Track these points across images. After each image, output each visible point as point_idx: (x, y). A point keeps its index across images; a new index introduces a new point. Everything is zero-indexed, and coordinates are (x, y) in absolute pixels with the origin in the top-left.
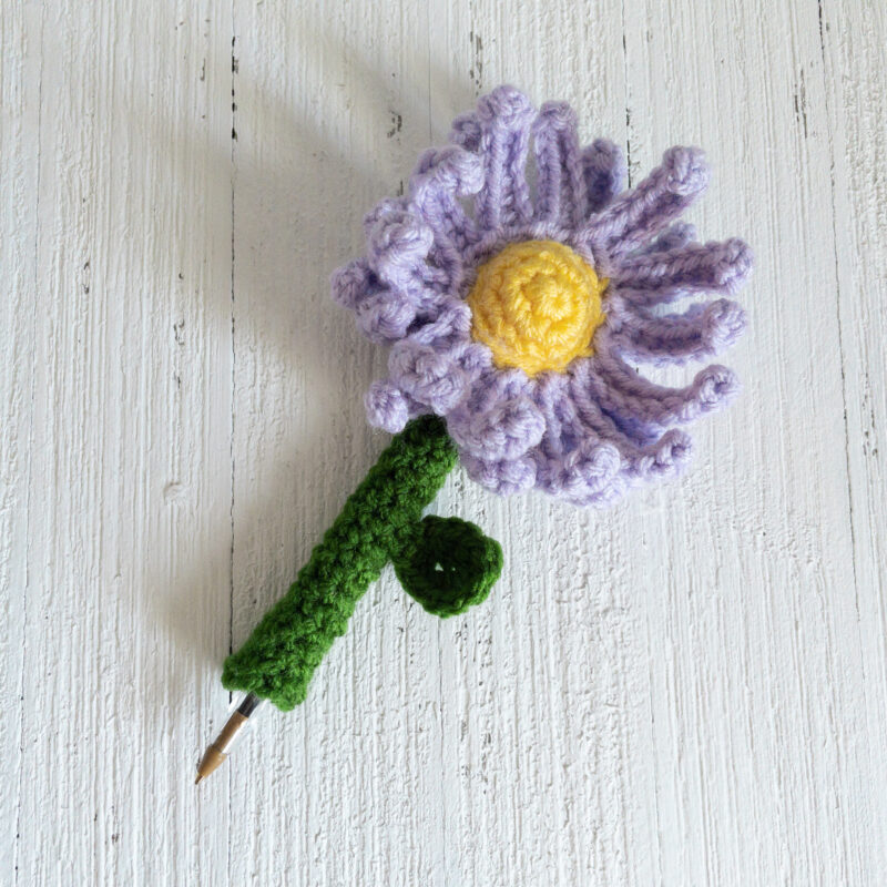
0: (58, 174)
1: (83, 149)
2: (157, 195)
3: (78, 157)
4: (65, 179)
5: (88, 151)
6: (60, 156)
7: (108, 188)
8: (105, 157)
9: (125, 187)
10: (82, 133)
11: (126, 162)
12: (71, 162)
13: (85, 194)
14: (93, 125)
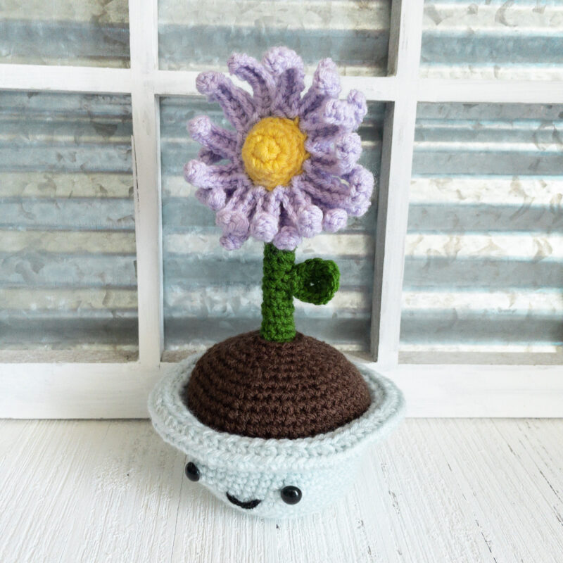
0: (184, 542)
1: (198, 532)
2: (237, 551)
3: (196, 535)
4: (188, 544)
5: (201, 533)
6: (186, 535)
7: (211, 548)
8: (210, 536)
9: (220, 548)
10: (198, 526)
11: (221, 538)
12: (191, 537)
13: (198, 550)
14: (204, 522)
